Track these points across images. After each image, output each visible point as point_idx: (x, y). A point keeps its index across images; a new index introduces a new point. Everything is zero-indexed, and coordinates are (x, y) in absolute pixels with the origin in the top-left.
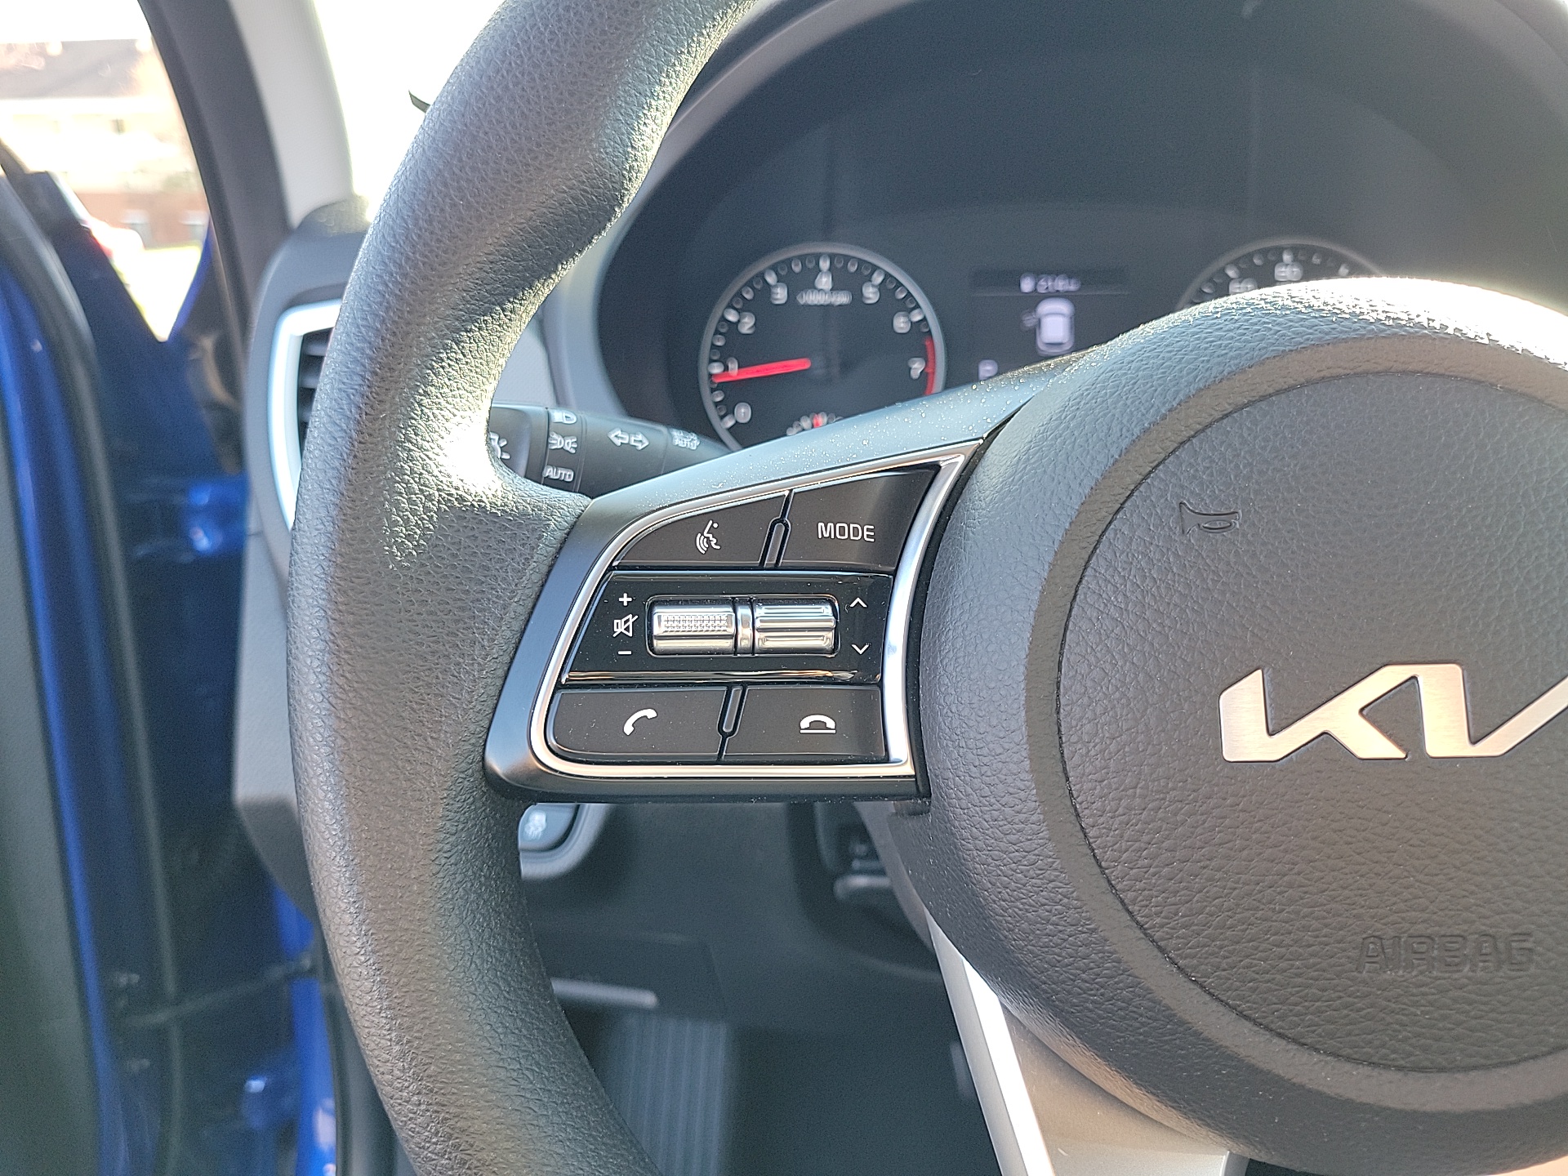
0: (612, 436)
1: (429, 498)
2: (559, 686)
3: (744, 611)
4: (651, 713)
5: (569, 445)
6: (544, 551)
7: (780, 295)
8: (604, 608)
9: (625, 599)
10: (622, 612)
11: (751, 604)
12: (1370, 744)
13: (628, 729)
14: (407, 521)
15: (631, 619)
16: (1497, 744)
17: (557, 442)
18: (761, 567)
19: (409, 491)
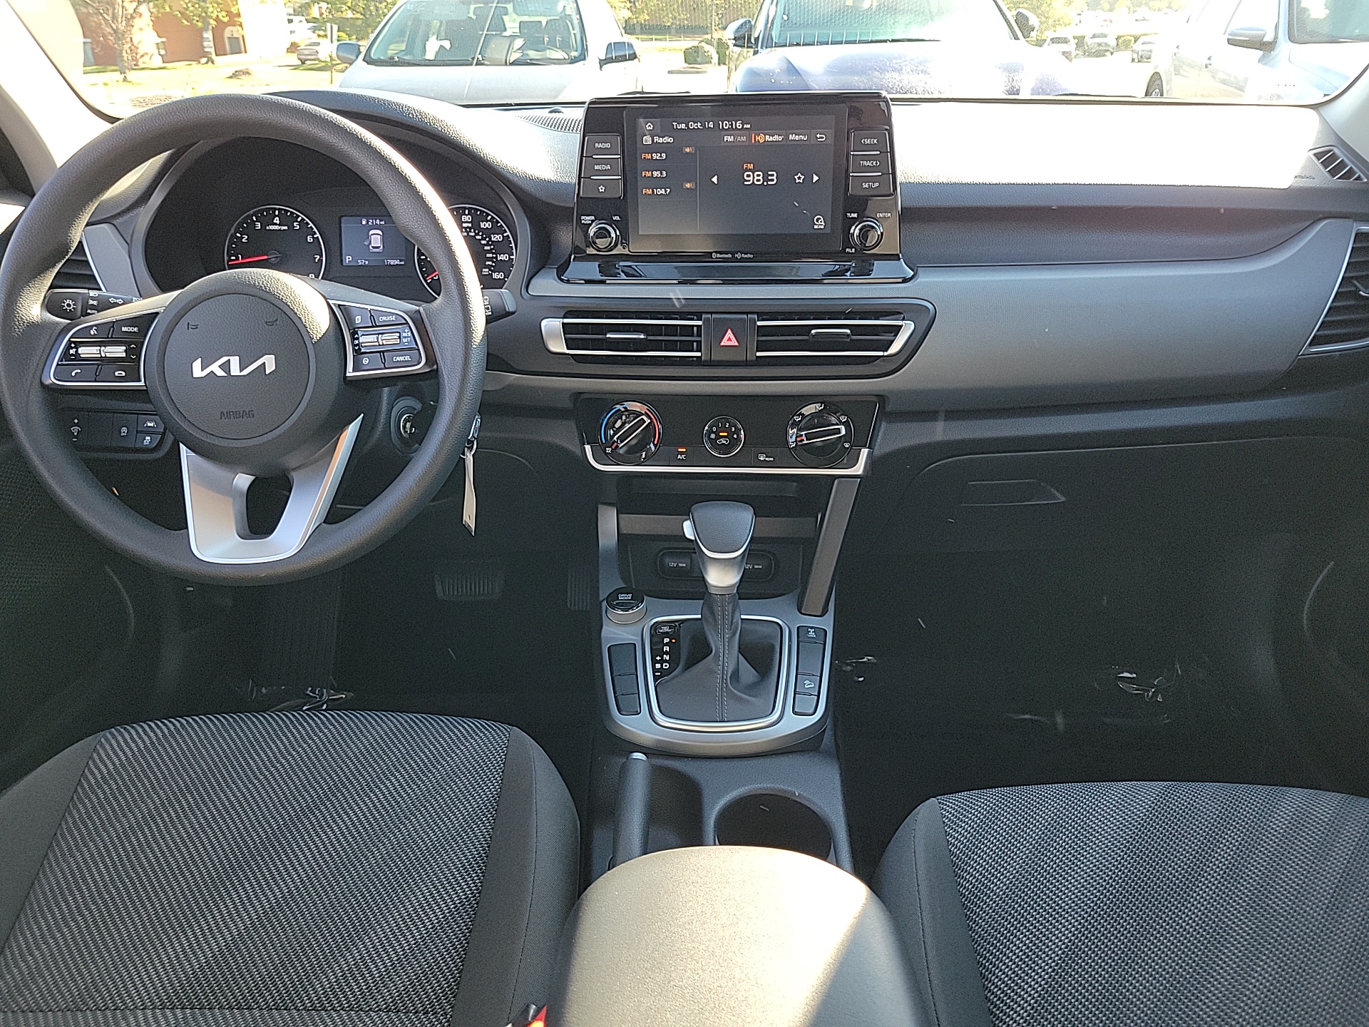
0: (110, 300)
1: (24, 322)
2: (58, 365)
3: (103, 348)
4: (79, 371)
5: (95, 303)
6: (55, 335)
7: (259, 225)
8: (68, 347)
9: (73, 345)
10: (72, 348)
11: (105, 346)
12: (220, 373)
13: (73, 374)
14: (18, 328)
15: (74, 350)
16: (245, 372)
17: (91, 302)
18: (108, 338)
19: (18, 321)
